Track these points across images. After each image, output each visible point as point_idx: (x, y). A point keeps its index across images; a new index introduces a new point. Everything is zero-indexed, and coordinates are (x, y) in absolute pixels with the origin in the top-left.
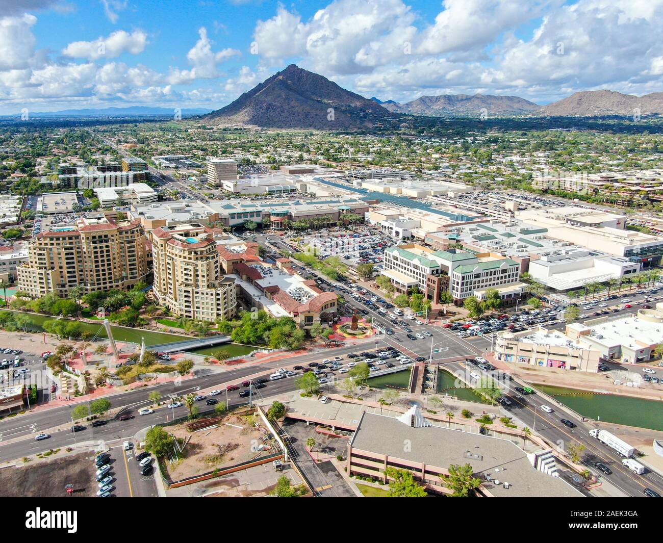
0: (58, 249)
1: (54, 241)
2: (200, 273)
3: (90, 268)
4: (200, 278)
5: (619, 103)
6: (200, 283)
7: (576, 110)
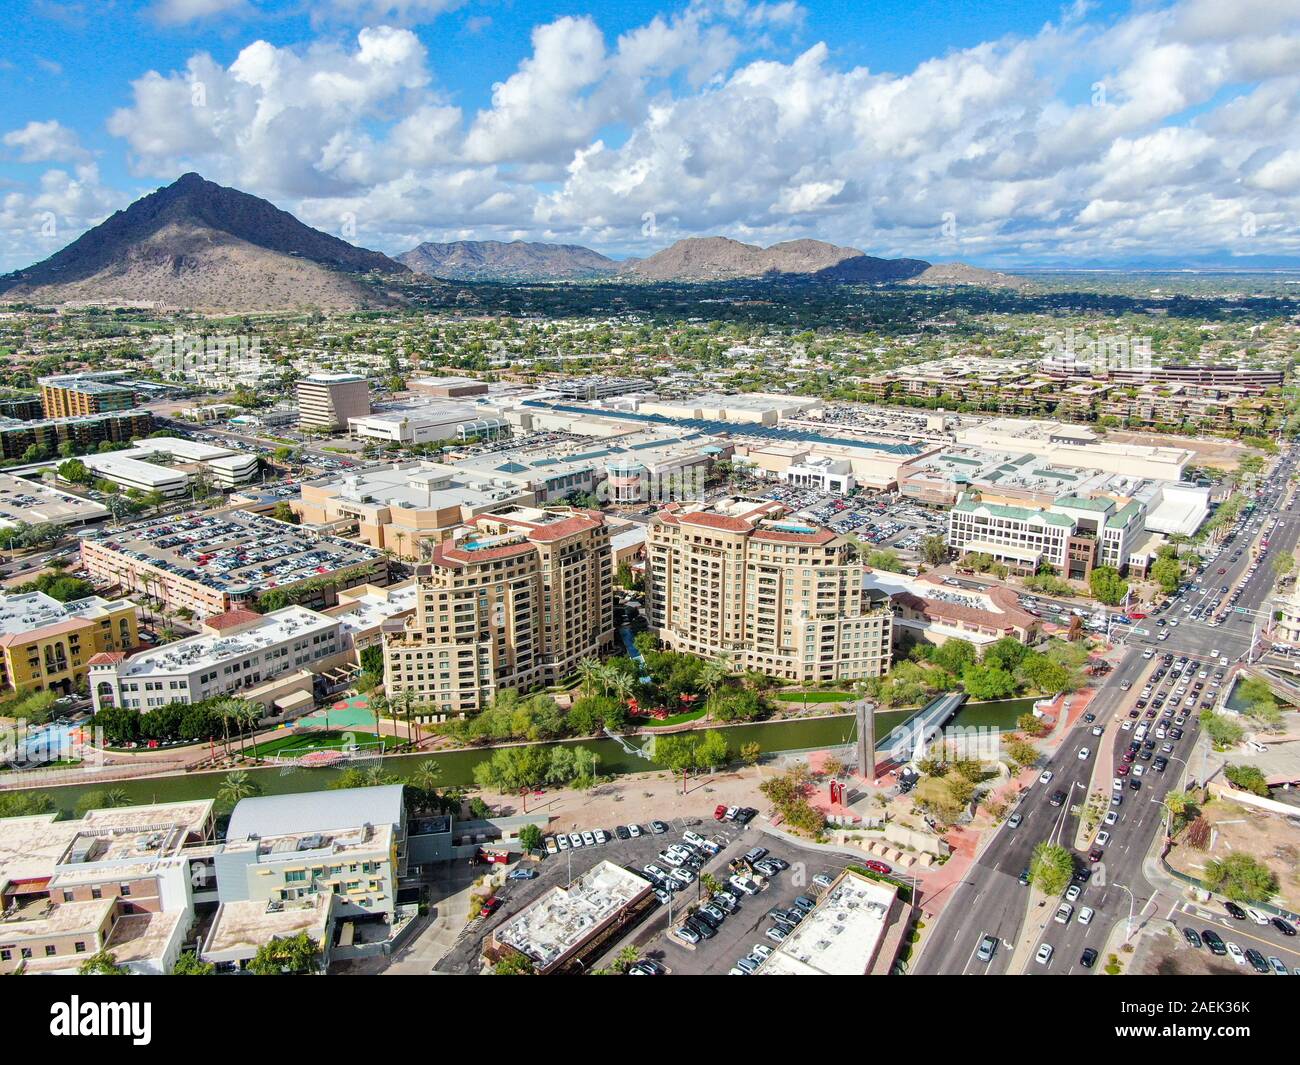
0: (499, 588)
1: (492, 572)
2: (849, 589)
3: (555, 621)
4: (849, 598)
5: (743, 259)
6: (848, 607)
7: (684, 269)
